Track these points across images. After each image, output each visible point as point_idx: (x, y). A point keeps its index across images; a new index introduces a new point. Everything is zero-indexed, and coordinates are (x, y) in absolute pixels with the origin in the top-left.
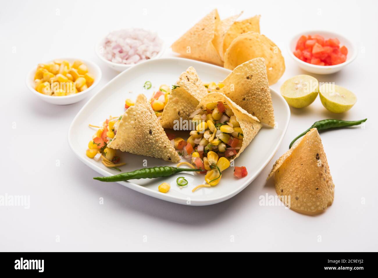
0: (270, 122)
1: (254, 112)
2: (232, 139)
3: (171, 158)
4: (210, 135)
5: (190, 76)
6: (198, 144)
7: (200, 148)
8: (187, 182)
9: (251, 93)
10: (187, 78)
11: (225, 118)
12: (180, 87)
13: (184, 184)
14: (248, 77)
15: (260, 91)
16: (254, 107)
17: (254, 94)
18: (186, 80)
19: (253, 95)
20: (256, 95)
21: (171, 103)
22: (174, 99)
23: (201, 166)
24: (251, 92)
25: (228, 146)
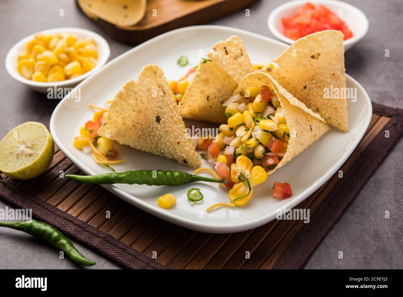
0: (340, 124)
1: (319, 107)
2: (274, 140)
3: (187, 160)
4: (245, 132)
5: (230, 48)
6: (228, 144)
7: (229, 151)
8: (203, 197)
9: (316, 79)
10: (224, 50)
11: (270, 110)
12: (211, 61)
13: (199, 198)
14: (314, 56)
15: (329, 78)
16: (319, 100)
17: (320, 81)
18: (223, 52)
19: (318, 83)
20: (323, 83)
21: (197, 82)
22: (204, 77)
23: (226, 175)
24: (316, 77)
25: (267, 150)
